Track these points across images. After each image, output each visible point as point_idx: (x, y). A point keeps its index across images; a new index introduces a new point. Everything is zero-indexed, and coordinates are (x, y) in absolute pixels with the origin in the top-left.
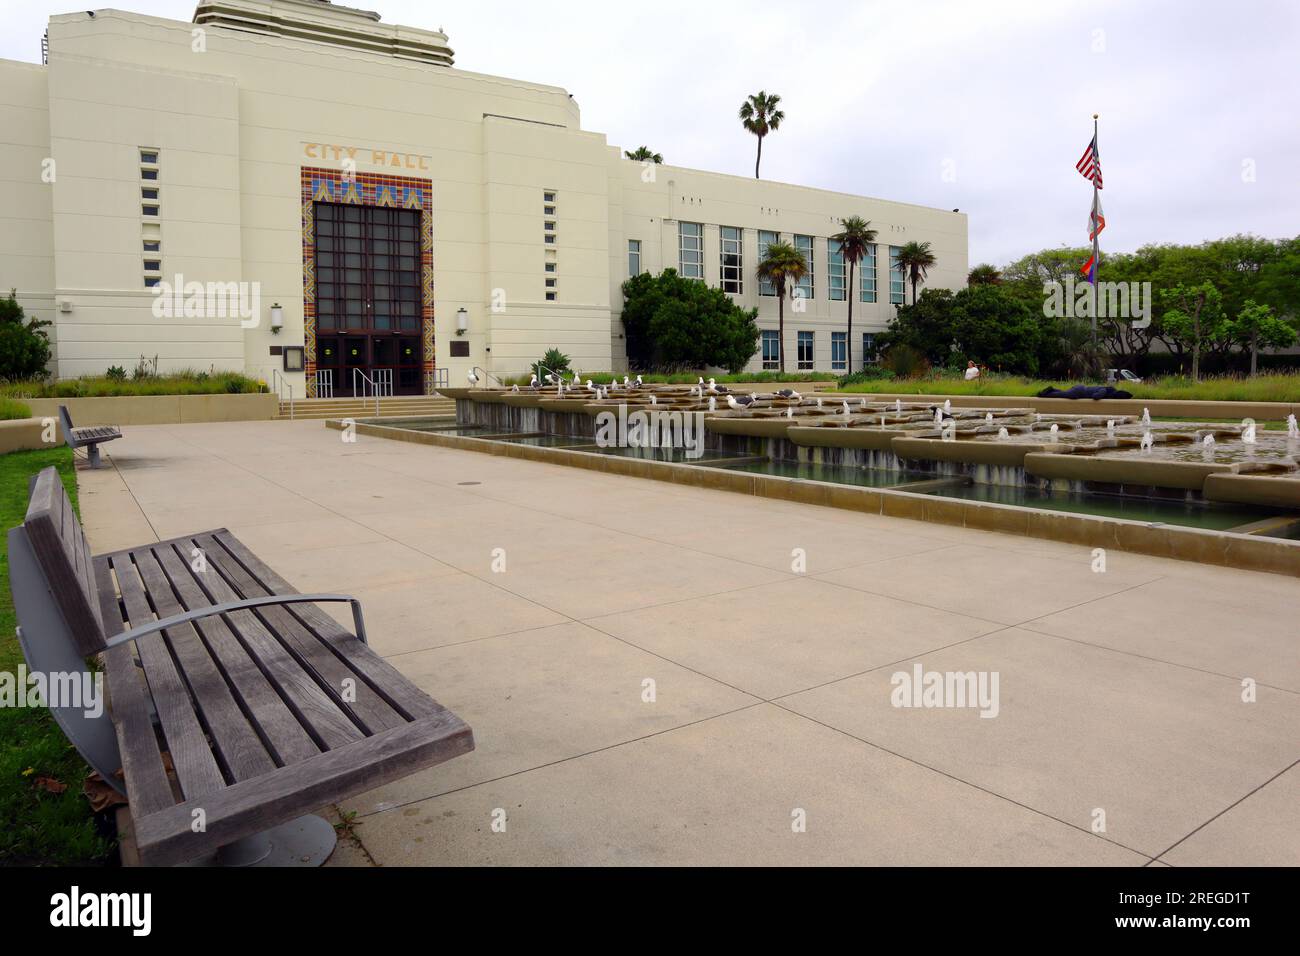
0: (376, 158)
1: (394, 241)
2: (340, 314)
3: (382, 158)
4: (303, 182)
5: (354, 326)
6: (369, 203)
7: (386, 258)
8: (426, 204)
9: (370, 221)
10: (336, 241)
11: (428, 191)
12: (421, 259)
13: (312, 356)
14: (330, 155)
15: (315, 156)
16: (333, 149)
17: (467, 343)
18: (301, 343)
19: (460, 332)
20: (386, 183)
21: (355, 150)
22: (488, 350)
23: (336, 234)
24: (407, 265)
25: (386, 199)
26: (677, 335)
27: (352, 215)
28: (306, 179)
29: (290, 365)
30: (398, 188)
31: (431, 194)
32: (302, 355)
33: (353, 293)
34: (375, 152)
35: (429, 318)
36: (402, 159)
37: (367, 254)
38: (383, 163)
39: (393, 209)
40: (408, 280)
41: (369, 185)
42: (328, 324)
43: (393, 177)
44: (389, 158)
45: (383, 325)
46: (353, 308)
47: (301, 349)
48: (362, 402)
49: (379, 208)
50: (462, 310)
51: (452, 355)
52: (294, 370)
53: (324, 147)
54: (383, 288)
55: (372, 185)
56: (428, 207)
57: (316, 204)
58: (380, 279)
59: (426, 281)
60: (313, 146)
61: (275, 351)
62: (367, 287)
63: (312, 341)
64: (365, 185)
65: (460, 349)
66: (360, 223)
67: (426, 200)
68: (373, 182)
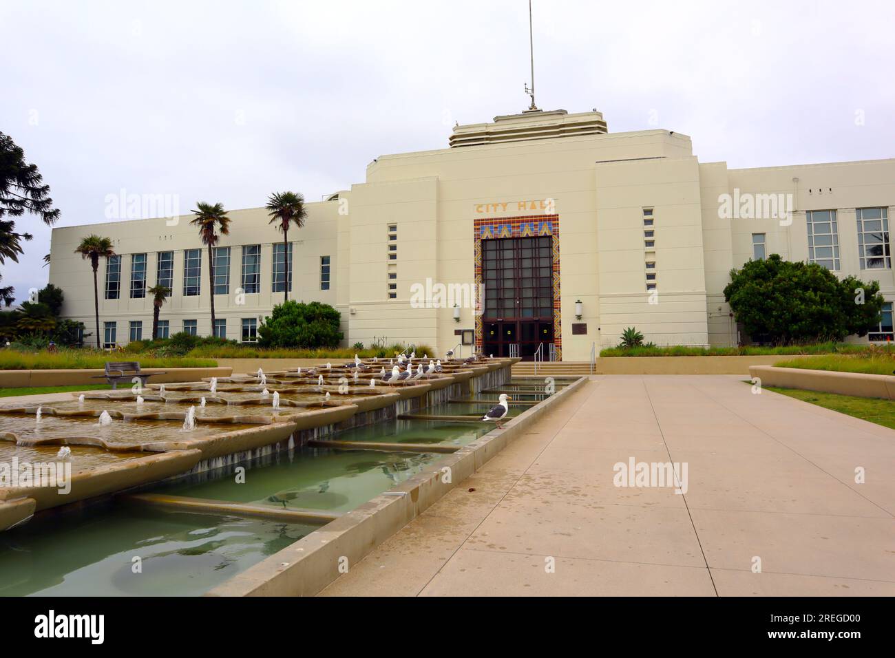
0: (520, 206)
1: (536, 258)
2: (500, 308)
3: (524, 206)
4: (475, 229)
5: (509, 316)
6: (516, 236)
7: (530, 270)
8: (554, 231)
9: (520, 247)
10: (498, 262)
11: (556, 222)
12: (553, 268)
13: (479, 335)
14: (491, 209)
15: (481, 212)
16: (493, 206)
17: (585, 325)
18: (473, 327)
19: (579, 317)
20: (527, 221)
21: (506, 204)
22: (599, 329)
23: (498, 258)
24: (544, 273)
25: (527, 231)
26: (749, 312)
27: (508, 245)
28: (477, 227)
29: (466, 341)
30: (534, 223)
31: (558, 224)
32: (473, 335)
33: (509, 294)
34: (519, 203)
35: (557, 308)
36: (537, 204)
37: (518, 268)
38: (525, 209)
39: (532, 238)
40: (545, 283)
41: (516, 224)
42: (493, 316)
43: (532, 217)
44: (529, 205)
45: (528, 315)
46: (509, 304)
47: (472, 331)
48: (534, 365)
49: (524, 238)
50: (579, 302)
51: (574, 333)
52: (468, 344)
53: (488, 205)
54: (528, 290)
55: (518, 224)
56: (556, 233)
57: (482, 241)
58: (527, 284)
59: (555, 283)
60: (481, 206)
61: (458, 332)
62: (518, 289)
63: (480, 326)
64: (513, 225)
65: (580, 329)
66: (513, 249)
67: (554, 228)
68: (518, 222)
